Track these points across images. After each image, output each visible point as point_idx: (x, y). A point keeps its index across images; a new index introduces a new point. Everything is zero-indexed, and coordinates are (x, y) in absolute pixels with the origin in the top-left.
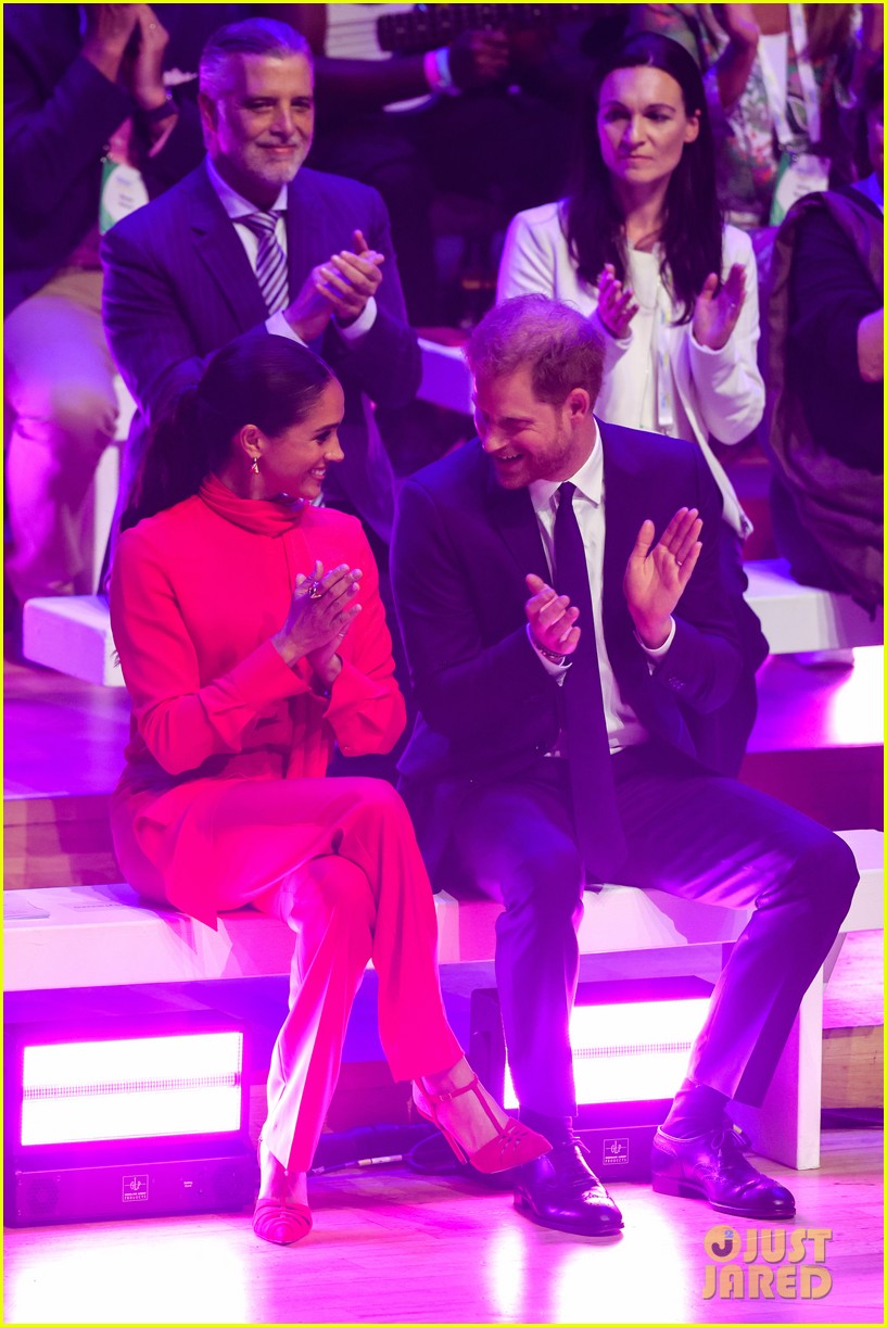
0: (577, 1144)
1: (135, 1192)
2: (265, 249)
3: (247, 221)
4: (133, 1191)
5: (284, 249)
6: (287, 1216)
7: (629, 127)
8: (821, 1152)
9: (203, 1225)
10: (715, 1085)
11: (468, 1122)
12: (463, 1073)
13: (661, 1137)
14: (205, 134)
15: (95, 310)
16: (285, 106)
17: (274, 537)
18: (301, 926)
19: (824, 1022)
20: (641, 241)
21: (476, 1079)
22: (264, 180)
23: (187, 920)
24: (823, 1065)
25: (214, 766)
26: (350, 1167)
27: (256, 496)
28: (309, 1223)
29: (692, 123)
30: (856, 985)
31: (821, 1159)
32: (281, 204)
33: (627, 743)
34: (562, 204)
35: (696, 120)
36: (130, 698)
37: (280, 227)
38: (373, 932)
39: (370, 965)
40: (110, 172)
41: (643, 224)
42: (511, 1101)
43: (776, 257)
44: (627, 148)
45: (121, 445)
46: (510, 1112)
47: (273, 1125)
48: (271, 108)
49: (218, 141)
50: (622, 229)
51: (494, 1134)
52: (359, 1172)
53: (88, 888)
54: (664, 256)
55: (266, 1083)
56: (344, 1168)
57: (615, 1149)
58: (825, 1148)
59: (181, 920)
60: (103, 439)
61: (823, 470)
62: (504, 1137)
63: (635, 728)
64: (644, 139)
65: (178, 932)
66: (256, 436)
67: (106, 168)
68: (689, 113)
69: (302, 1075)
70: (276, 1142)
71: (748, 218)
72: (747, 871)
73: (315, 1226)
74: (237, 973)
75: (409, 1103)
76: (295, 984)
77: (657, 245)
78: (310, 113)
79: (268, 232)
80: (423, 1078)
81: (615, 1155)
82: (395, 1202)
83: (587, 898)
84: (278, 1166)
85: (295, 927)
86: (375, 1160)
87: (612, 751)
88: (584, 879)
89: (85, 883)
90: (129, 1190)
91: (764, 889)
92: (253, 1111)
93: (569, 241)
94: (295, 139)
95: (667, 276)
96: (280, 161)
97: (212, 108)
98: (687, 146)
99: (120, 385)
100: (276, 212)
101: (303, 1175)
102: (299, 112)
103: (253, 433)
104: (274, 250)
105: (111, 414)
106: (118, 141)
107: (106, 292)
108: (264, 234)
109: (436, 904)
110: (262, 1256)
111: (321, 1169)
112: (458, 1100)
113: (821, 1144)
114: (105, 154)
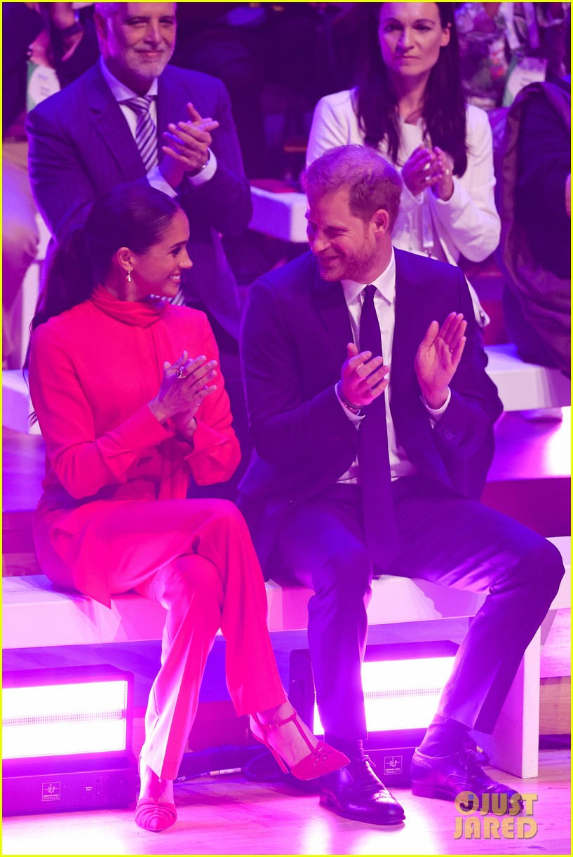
0: (367, 760)
1: (51, 794)
2: (142, 124)
3: (128, 103)
4: (50, 794)
5: (155, 123)
6: (159, 811)
7: (403, 36)
8: (539, 765)
9: (98, 817)
10: (460, 718)
11: (290, 744)
12: (287, 710)
13: (418, 756)
14: (99, 41)
15: (24, 167)
16: (155, 22)
17: (144, 328)
18: (170, 605)
19: (541, 673)
20: (409, 116)
21: (295, 713)
22: (140, 75)
23: (88, 600)
24: (540, 704)
25: (108, 492)
26: (204, 776)
27: (131, 298)
28: (175, 817)
29: (445, 33)
30: (564, 647)
31: (539, 770)
32: (153, 91)
33: (402, 475)
34: (353, 91)
35: (447, 30)
36: (45, 444)
37: (153, 106)
38: (221, 609)
39: (219, 632)
40: (33, 70)
41: (411, 105)
42: (319, 729)
43: (508, 129)
44: (402, 50)
45: (40, 263)
46: (319, 737)
47: (149, 747)
48: (145, 24)
49: (108, 47)
50: (396, 108)
51: (308, 752)
52: (210, 780)
53: (17, 578)
54: (425, 127)
55: (144, 716)
56: (200, 777)
57: (392, 763)
58: (541, 763)
59: (85, 601)
60: (28, 259)
61: (540, 279)
62: (315, 754)
63: (407, 464)
64: (413, 44)
65: (82, 609)
66: (128, 255)
67: (30, 69)
68: (444, 26)
69: (170, 711)
70: (152, 759)
71: (487, 102)
72: (485, 566)
73: (179, 819)
74: (124, 639)
75: (247, 730)
76: (166, 647)
77: (420, 120)
78: (173, 27)
79: (144, 111)
80: (258, 714)
81: (393, 768)
82: (237, 801)
83: (374, 584)
84: (153, 776)
85: (166, 605)
86: (222, 772)
87: (393, 480)
88: (372, 571)
89: (15, 575)
90: (46, 793)
91: (497, 579)
92: (135, 737)
93: (358, 117)
94: (162, 46)
95: (427, 141)
96: (151, 62)
97: (104, 24)
98: (442, 49)
99: (40, 220)
100: (150, 96)
101: (171, 783)
102: (165, 27)
103: (126, 254)
104: (149, 124)
105: (34, 241)
106: (36, 47)
107: (30, 155)
108: (141, 112)
109: (267, 589)
110: (140, 840)
111: (184, 778)
112: (283, 727)
113: (539, 760)
114: (28, 58)
